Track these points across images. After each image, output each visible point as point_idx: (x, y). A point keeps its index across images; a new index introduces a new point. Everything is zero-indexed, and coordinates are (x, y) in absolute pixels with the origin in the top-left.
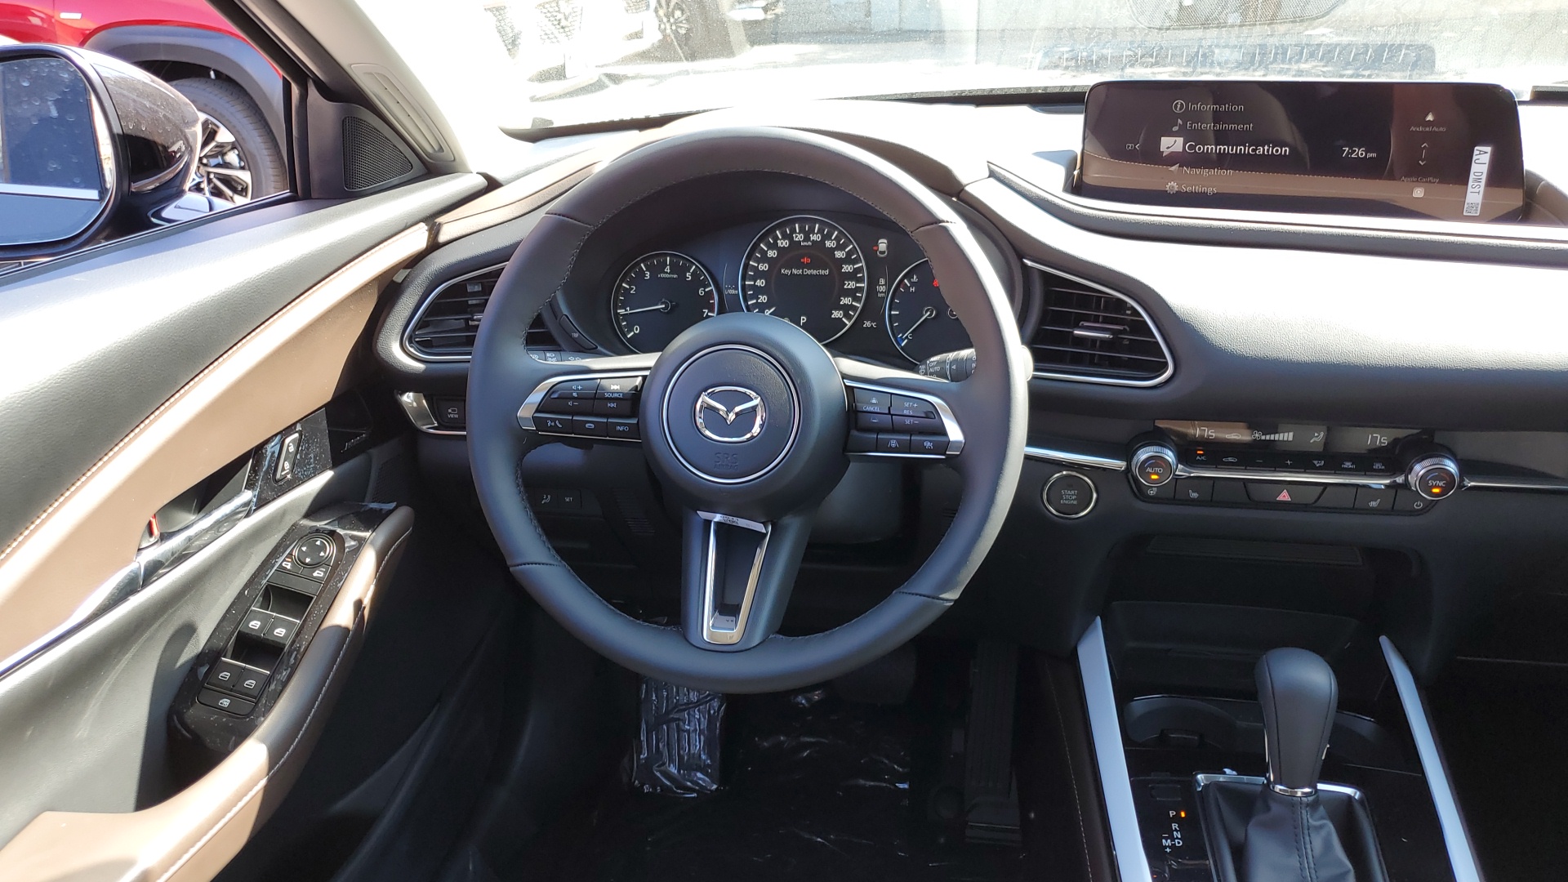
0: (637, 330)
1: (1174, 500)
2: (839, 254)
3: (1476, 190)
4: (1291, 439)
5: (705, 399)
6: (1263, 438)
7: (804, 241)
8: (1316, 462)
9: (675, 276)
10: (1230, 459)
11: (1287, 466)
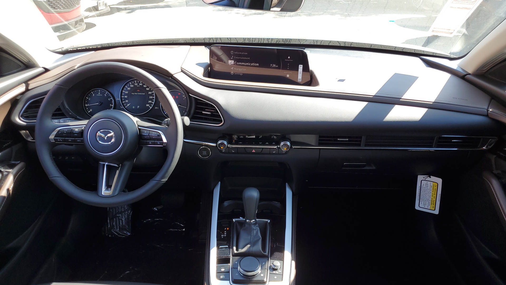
0: (91, 110)
1: (229, 153)
2: (147, 89)
3: (300, 75)
4: (255, 137)
5: (99, 133)
6: (248, 137)
7: (137, 85)
8: (260, 143)
9: (101, 95)
10: (240, 143)
11: (253, 144)
